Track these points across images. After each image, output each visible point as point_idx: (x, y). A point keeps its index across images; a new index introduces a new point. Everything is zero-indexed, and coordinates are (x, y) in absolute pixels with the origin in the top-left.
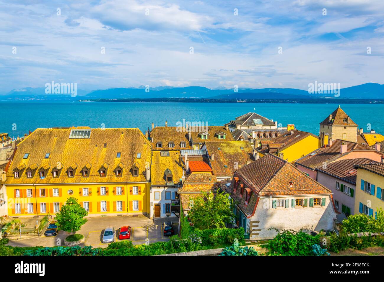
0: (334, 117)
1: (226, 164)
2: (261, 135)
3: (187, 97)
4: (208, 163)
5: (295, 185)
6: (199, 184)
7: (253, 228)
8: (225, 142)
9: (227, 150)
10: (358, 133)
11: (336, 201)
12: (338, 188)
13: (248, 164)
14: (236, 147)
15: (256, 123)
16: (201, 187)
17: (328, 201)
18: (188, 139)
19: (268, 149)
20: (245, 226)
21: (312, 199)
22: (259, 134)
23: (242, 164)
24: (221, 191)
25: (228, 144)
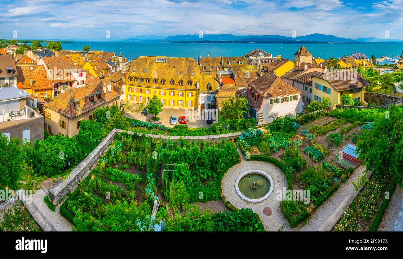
0: (301, 51)
1: (243, 80)
2: (263, 61)
3: (220, 40)
4: (233, 79)
5: (282, 90)
6: (228, 92)
7: (260, 118)
8: (243, 66)
9: (244, 71)
10: (312, 59)
11: (303, 96)
12: (304, 89)
13: (256, 79)
14: (249, 69)
15: (260, 55)
16: (229, 94)
17: (299, 97)
18: (222, 65)
19: (267, 69)
20: (255, 117)
21: (292, 96)
23: (253, 79)
24: (240, 96)
25: (245, 68)
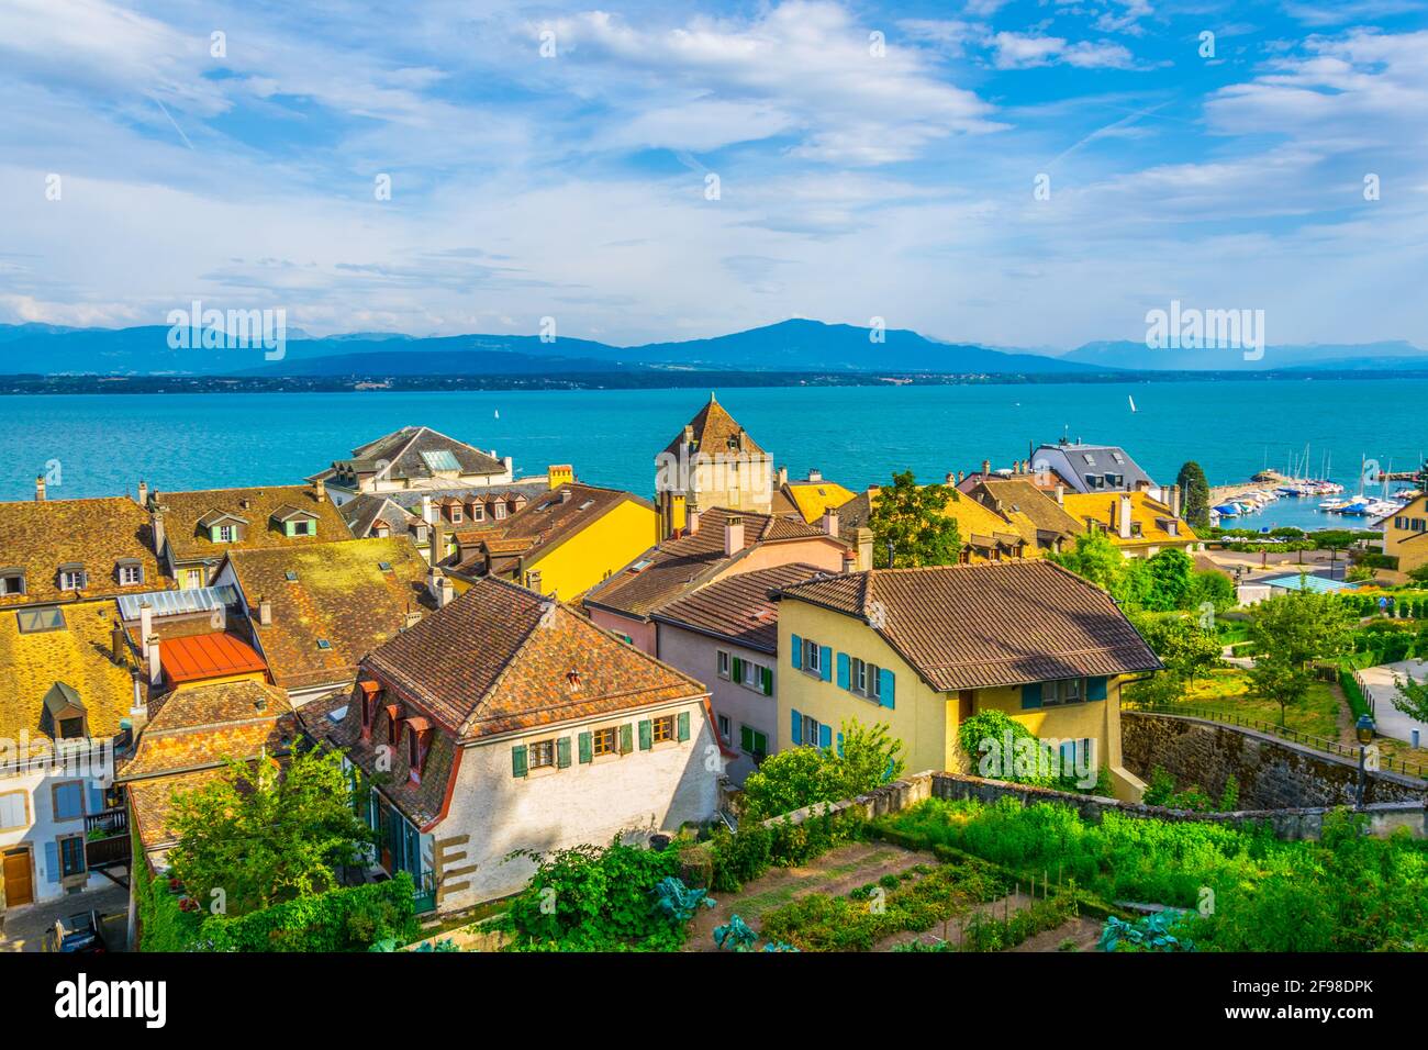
0: (698, 435)
1: (323, 635)
2: (457, 509)
3: (134, 373)
4: (248, 639)
5: (588, 682)
6: (212, 732)
7: (446, 867)
8: (315, 546)
9: (323, 578)
10: (775, 485)
11: (721, 718)
12: (726, 673)
13: (411, 623)
14: (361, 563)
15: (433, 465)
16: (220, 741)
17: (697, 722)
18: (153, 548)
19: (483, 560)
20: (414, 865)
21: (646, 722)
22: (450, 507)
23: (389, 629)
24: (307, 745)
25: (329, 556)
